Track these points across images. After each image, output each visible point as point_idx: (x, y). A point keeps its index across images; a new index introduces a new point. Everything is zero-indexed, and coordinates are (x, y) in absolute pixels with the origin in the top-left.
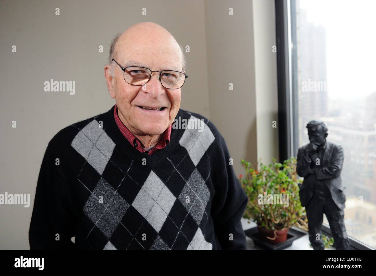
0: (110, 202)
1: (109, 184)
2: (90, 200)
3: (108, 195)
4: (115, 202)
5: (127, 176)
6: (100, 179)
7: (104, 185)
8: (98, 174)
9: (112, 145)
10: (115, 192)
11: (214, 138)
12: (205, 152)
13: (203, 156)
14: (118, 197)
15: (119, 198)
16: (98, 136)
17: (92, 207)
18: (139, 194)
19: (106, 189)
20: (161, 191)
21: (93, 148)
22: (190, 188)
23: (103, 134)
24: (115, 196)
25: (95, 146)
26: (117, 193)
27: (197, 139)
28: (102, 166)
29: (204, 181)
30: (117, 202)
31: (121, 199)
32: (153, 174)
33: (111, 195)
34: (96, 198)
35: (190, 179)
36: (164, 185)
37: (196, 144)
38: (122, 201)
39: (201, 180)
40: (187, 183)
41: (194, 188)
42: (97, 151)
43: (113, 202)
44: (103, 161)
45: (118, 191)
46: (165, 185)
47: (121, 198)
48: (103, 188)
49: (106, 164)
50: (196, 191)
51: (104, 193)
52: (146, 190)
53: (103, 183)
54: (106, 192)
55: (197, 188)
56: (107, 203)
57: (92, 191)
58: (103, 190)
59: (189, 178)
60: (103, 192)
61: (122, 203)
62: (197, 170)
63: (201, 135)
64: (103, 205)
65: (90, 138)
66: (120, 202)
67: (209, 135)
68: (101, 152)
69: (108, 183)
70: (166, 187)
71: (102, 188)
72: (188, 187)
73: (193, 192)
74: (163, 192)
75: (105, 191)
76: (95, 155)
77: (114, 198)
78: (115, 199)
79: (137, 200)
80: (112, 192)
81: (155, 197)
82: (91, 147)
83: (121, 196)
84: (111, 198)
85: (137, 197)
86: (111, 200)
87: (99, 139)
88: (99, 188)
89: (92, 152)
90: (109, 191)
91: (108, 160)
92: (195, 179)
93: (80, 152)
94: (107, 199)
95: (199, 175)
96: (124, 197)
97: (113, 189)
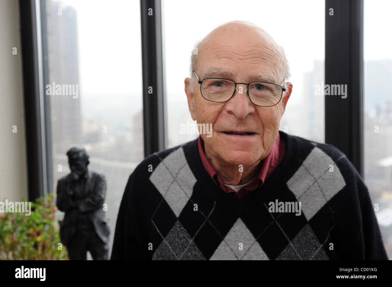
0: (184, 253)
1: (185, 230)
2: (161, 247)
3: (182, 244)
4: (189, 254)
5: (207, 221)
6: (176, 221)
7: (179, 230)
8: (174, 216)
9: (193, 181)
10: (191, 241)
11: (344, 184)
12: (327, 203)
13: (322, 208)
14: (193, 248)
15: (195, 250)
16: (179, 168)
17: (163, 257)
18: (219, 247)
19: (181, 235)
20: (250, 248)
21: (174, 183)
22: (295, 251)
23: (185, 167)
24: (190, 246)
25: (176, 181)
26: (193, 243)
27: (315, 182)
28: (180, 206)
29: (321, 244)
30: (192, 254)
31: (197, 251)
32: (241, 223)
33: (186, 245)
34: (168, 245)
35: (296, 238)
36: (255, 240)
37: (311, 190)
38: (198, 253)
39: (315, 243)
40: (290, 243)
41: (301, 252)
42: (178, 188)
43: (188, 253)
44: (182, 200)
45: (194, 240)
46: (257, 240)
47: (197, 249)
48: (178, 234)
49: (185, 204)
50: (305, 256)
51: (178, 240)
52: (229, 243)
53: (179, 227)
54: (181, 239)
55: (306, 254)
56: (180, 254)
57: (165, 237)
58: (178, 236)
59: (296, 236)
60: (178, 238)
61: (197, 256)
62: (310, 226)
63: (322, 178)
64: (175, 256)
65: (170, 170)
66: (195, 255)
67: (336, 179)
68: (182, 189)
69: (185, 228)
70: (257, 243)
71: (176, 234)
72: (291, 249)
73: (300, 257)
74: (252, 249)
75: (179, 238)
76: (174, 191)
77: (189, 248)
78: (190, 250)
79: (216, 254)
80: (187, 241)
81: (240, 254)
82: (171, 181)
83: (198, 247)
84: (185, 248)
85: (216, 251)
86: (186, 250)
87: (180, 172)
88: (174, 233)
89: (171, 187)
90: (184, 238)
91: (188, 199)
92: (305, 240)
93: (158, 188)
94: (181, 249)
95: (311, 235)
96: (201, 248)
97: (189, 237)
